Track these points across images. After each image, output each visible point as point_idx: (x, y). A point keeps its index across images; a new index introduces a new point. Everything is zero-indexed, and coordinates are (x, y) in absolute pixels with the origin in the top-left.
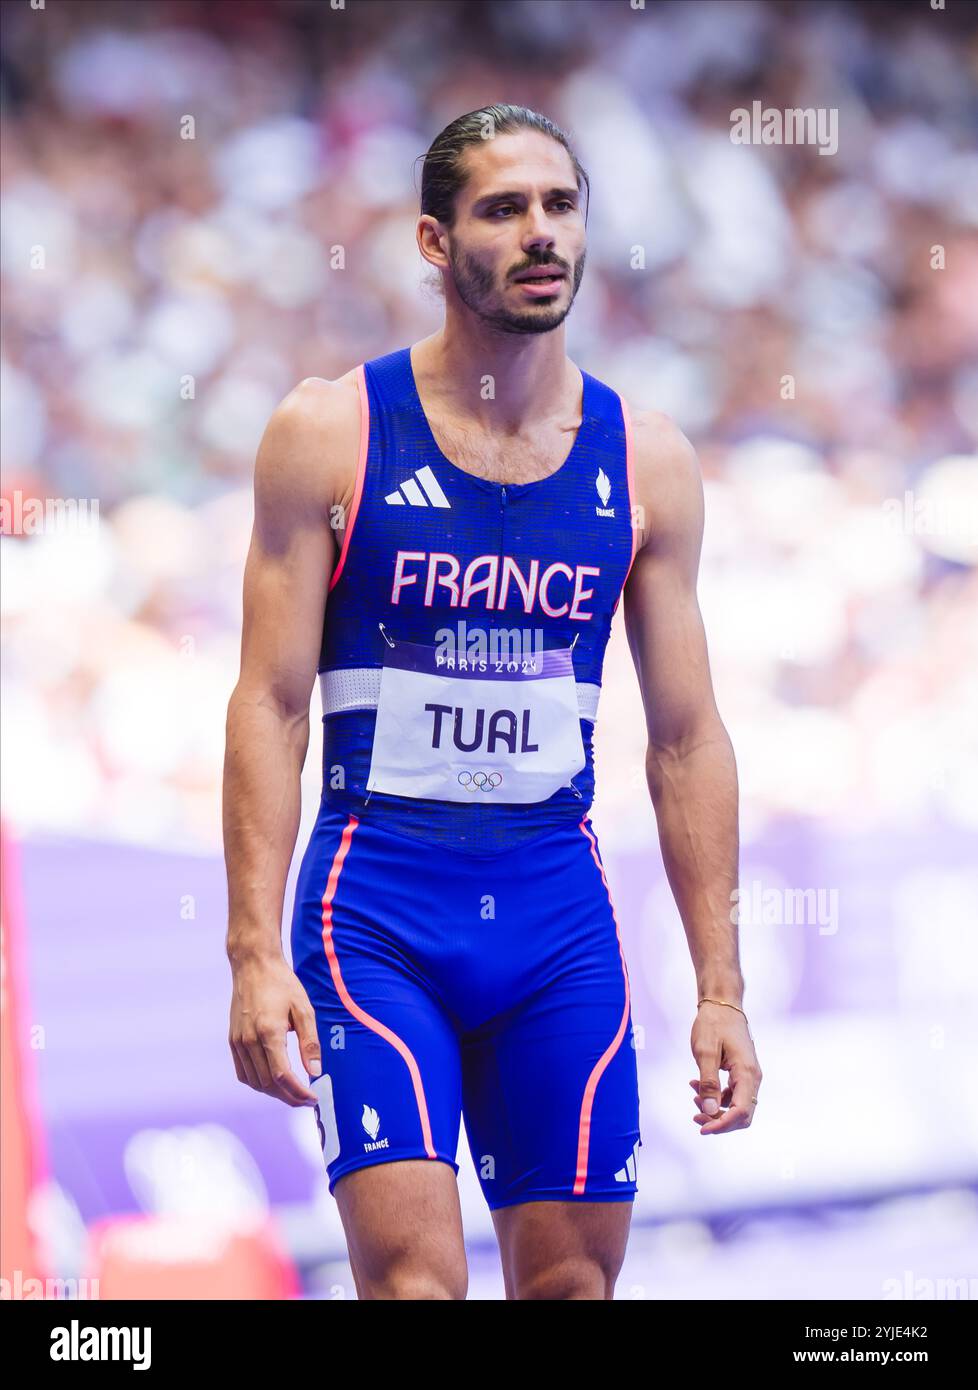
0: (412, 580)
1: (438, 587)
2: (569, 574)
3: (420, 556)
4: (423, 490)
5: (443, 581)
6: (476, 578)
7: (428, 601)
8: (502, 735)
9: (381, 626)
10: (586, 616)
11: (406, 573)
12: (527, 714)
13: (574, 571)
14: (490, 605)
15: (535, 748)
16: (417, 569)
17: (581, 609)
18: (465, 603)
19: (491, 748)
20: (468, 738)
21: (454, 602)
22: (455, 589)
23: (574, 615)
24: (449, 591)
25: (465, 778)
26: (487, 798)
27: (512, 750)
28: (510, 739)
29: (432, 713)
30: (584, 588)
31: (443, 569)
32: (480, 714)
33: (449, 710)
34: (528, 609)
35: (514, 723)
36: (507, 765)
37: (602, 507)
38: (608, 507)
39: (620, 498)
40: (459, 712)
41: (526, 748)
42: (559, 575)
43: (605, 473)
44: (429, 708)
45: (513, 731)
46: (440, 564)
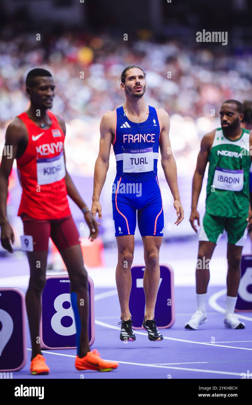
0: (126, 139)
1: (130, 139)
2: (150, 135)
3: (127, 135)
4: (126, 125)
5: (131, 139)
6: (136, 138)
7: (129, 142)
8: (142, 162)
9: (123, 147)
10: (154, 142)
11: (125, 138)
12: (145, 158)
13: (151, 135)
14: (139, 142)
15: (147, 163)
16: (127, 137)
17: (153, 141)
18: (135, 142)
19: (141, 164)
20: (137, 163)
21: (133, 142)
23: (152, 142)
24: (132, 140)
25: (137, 169)
26: (141, 172)
27: (144, 164)
28: (143, 162)
29: (131, 159)
30: (153, 137)
31: (131, 137)
32: (138, 159)
34: (145, 142)
35: (144, 160)
36: (143, 166)
37: (155, 124)
38: (156, 124)
39: (157, 123)
40: (135, 159)
41: (146, 163)
42: (149, 136)
43: (154, 119)
44: (130, 159)
45: (144, 161)
46: (130, 136)
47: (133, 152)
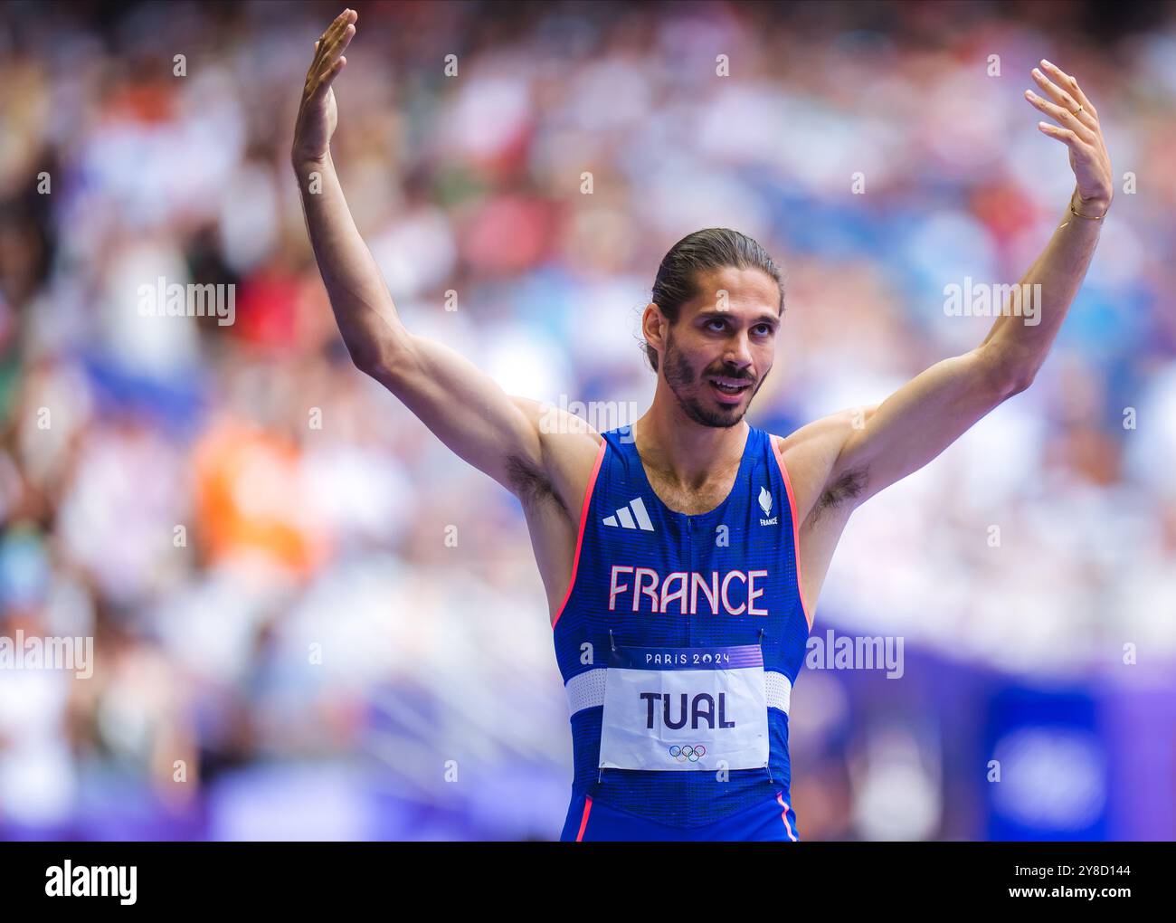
0: (623, 588)
1: (643, 595)
2: (743, 578)
3: (630, 570)
4: (633, 516)
5: (646, 590)
6: (671, 591)
7: (636, 608)
8: (703, 714)
10: (762, 611)
11: (619, 583)
13: (747, 576)
14: (684, 611)
15: (733, 725)
16: (627, 580)
18: (663, 609)
19: (695, 726)
20: (675, 718)
21: (655, 609)
22: (655, 596)
23: (752, 611)
24: (650, 598)
25: (675, 751)
26: (694, 766)
27: (712, 726)
29: (646, 701)
30: (756, 588)
31: (647, 581)
32: (684, 697)
33: (659, 697)
34: (715, 611)
35: (711, 704)
36: (708, 737)
37: (766, 518)
38: (771, 517)
40: (667, 697)
41: (723, 724)
42: (736, 579)
43: (766, 490)
44: (643, 696)
45: (712, 711)
46: (644, 576)
47: (658, 659)
